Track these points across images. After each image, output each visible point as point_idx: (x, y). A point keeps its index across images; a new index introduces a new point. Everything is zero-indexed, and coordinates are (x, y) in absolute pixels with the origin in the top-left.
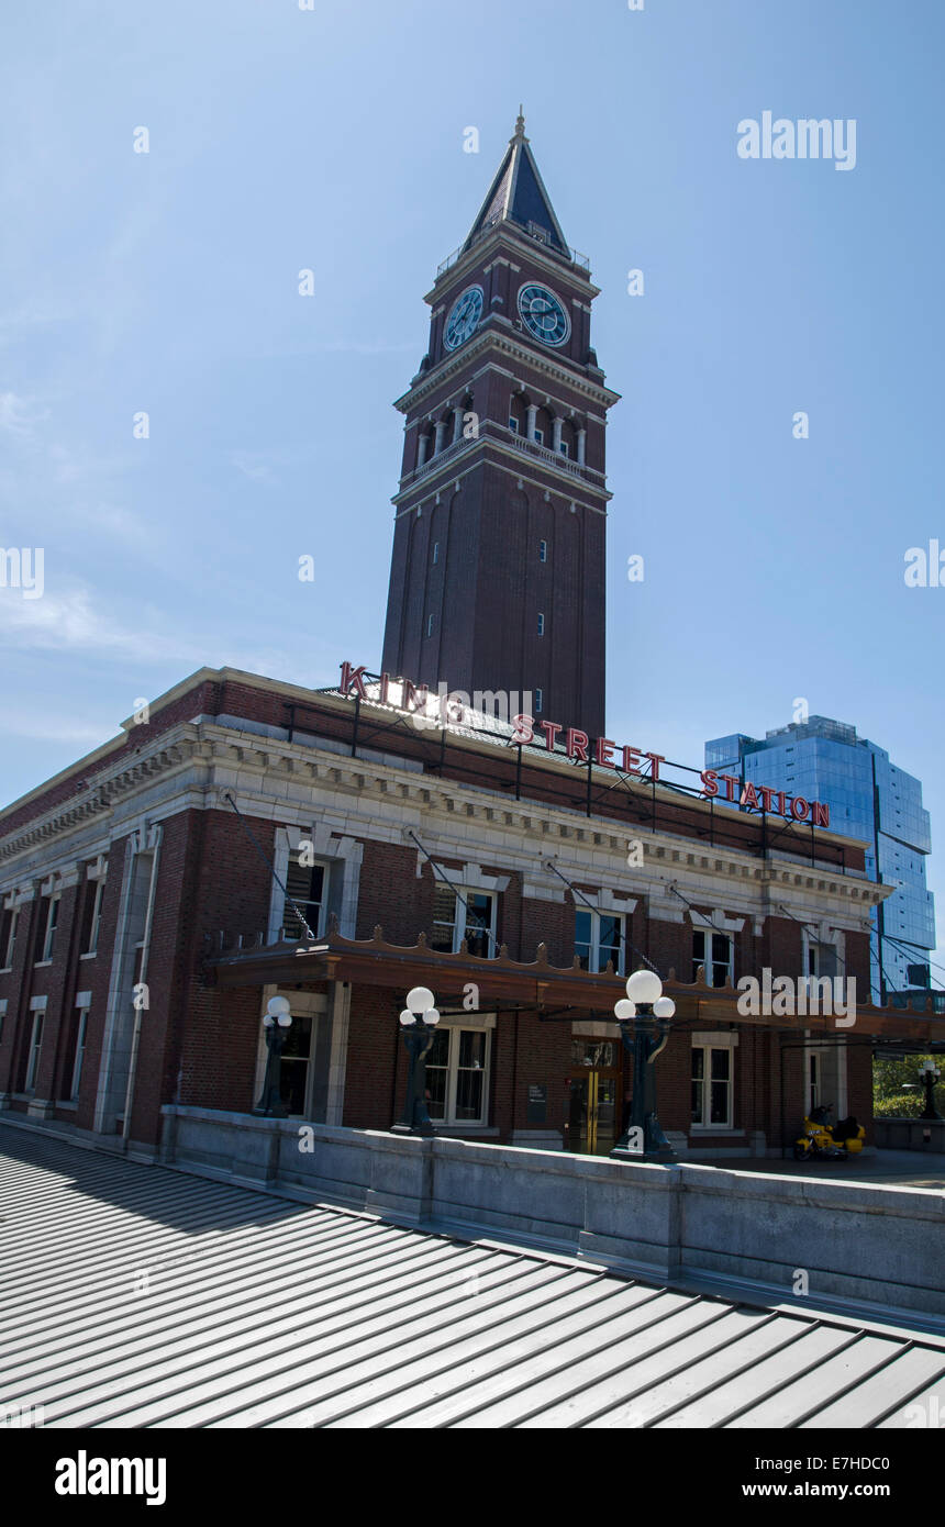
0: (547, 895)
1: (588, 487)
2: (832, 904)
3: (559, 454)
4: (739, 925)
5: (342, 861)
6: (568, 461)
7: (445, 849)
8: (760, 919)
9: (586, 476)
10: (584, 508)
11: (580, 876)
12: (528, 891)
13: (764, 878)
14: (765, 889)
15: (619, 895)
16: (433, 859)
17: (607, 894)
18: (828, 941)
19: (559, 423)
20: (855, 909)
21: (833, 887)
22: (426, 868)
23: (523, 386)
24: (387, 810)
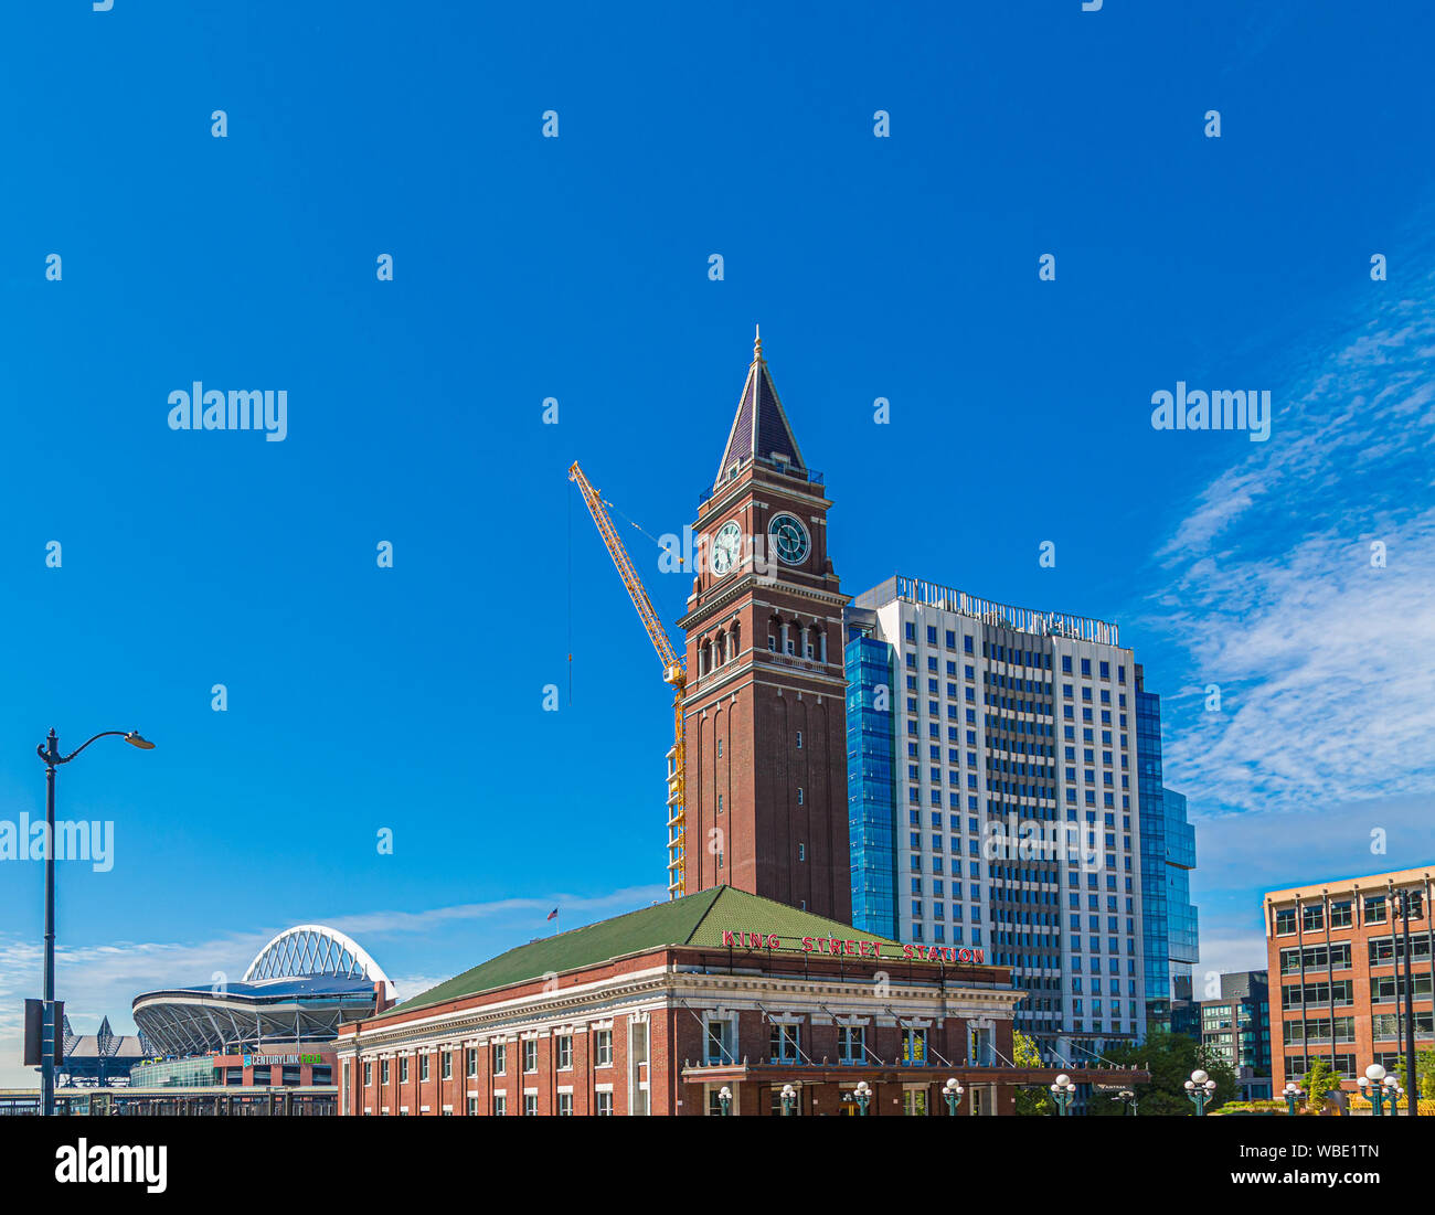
0: (823, 1022)
1: (831, 680)
2: (987, 1005)
3: (807, 659)
4: (929, 1023)
5: (730, 1021)
6: (813, 662)
7: (773, 1007)
8: (941, 1020)
9: (829, 672)
10: (827, 698)
11: (838, 1010)
12: (814, 1021)
13: (942, 998)
14: (943, 1002)
15: (860, 1017)
16: (769, 1013)
17: (854, 1017)
18: (984, 1027)
19: (806, 631)
20: (1002, 1006)
21: (986, 997)
22: (766, 1017)
23: (777, 609)
24: (747, 994)
